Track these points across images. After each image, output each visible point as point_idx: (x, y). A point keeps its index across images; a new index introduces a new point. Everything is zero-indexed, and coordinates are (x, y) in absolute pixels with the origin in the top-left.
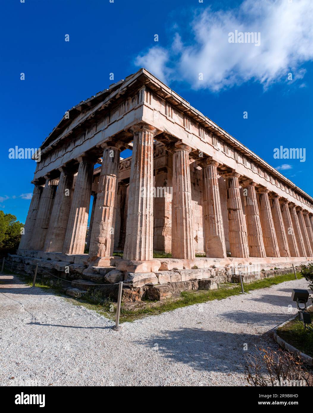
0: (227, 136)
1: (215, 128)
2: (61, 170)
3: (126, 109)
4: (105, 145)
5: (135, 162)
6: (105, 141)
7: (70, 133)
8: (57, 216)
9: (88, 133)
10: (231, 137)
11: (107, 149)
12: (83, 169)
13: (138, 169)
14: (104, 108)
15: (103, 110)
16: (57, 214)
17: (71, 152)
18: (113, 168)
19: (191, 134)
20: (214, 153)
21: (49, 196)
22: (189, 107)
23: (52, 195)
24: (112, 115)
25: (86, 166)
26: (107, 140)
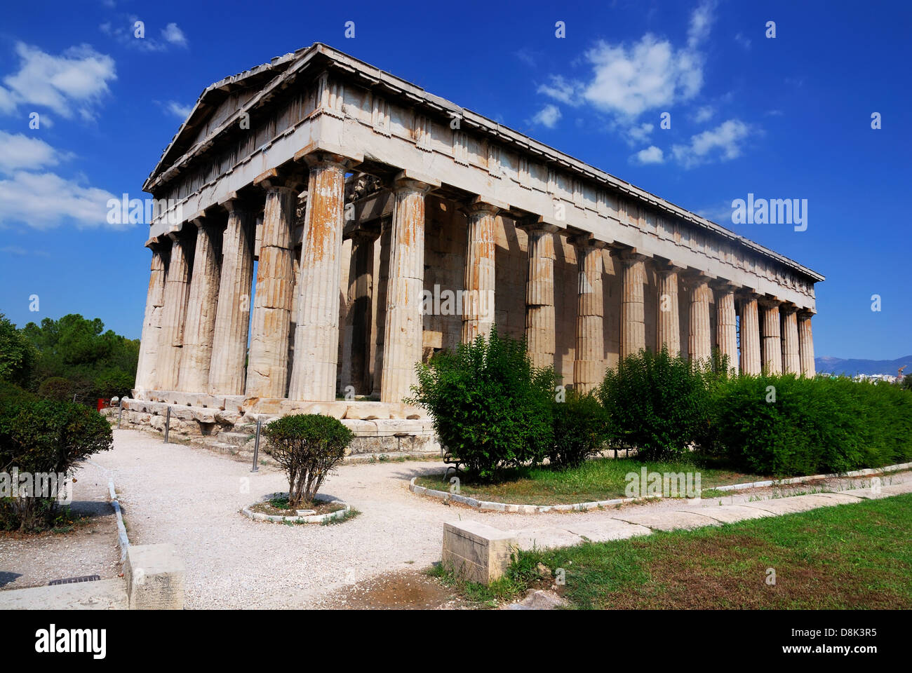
0: (522, 143)
1: (489, 129)
2: (198, 223)
3: (300, 115)
4: (268, 184)
5: (309, 230)
6: (266, 176)
7: (209, 146)
8: (197, 323)
9: (241, 149)
10: (532, 144)
11: (271, 191)
12: (235, 226)
13: (312, 244)
14: (263, 105)
15: (261, 107)
16: (195, 319)
17: (214, 187)
18: (282, 231)
19: (429, 152)
20: (489, 184)
21: (181, 280)
22: (421, 98)
23: (186, 276)
24: (280, 118)
25: (240, 223)
26: (269, 174)
